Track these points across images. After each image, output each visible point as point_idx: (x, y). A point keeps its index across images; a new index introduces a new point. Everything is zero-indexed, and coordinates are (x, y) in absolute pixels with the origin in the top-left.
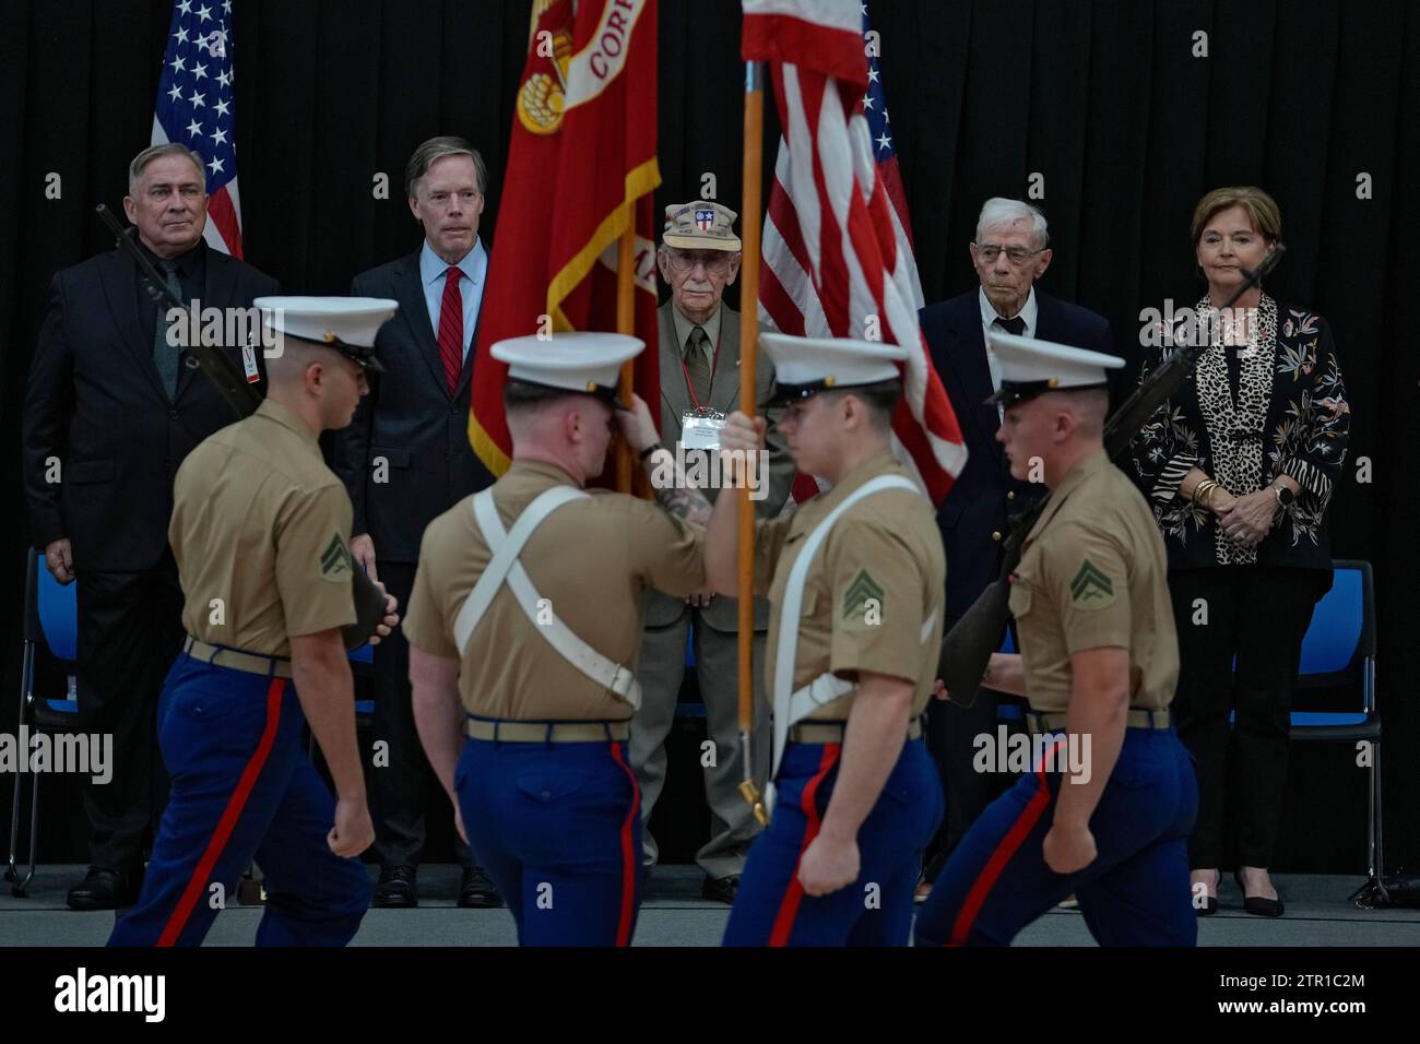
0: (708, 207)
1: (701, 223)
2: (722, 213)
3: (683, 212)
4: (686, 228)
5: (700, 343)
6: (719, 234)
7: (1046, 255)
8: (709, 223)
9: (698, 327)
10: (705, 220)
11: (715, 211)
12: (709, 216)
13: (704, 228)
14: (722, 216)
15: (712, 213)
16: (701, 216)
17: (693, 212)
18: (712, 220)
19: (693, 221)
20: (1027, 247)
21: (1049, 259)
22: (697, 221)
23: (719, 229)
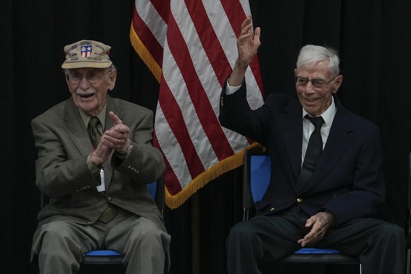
0: (88, 43)
1: (84, 54)
2: (98, 46)
3: (73, 48)
4: (75, 57)
5: (96, 127)
6: (95, 59)
7: (338, 79)
8: (89, 53)
9: (93, 117)
10: (86, 51)
11: (93, 45)
12: (89, 49)
13: (86, 56)
14: (98, 48)
15: (91, 46)
16: (84, 49)
17: (79, 47)
18: (91, 51)
19: (79, 53)
20: (324, 78)
21: (341, 81)
22: (82, 52)
23: (95, 56)
